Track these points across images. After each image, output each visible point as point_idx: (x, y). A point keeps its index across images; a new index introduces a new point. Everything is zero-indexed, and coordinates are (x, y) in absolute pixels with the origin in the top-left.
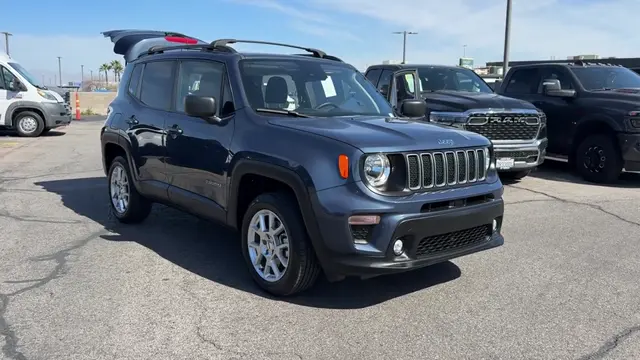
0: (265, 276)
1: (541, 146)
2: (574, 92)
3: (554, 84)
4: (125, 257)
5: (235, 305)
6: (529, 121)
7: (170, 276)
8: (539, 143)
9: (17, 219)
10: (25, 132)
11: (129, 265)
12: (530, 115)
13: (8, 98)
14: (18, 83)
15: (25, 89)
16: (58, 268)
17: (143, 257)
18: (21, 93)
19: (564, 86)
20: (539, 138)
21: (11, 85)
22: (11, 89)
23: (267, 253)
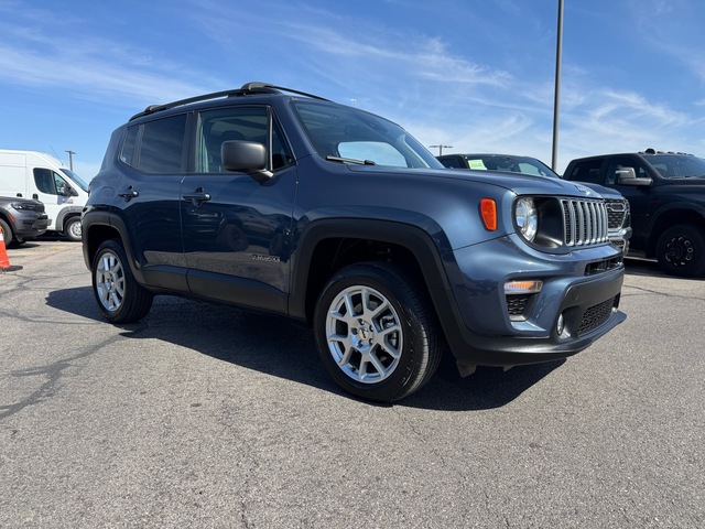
0: (362, 376)
1: (625, 236)
2: (650, 180)
3: (627, 172)
4: (144, 368)
5: (303, 454)
6: (615, 207)
7: (202, 400)
8: (624, 232)
9: (25, 319)
10: (74, 236)
11: (146, 382)
12: (615, 201)
13: (59, 203)
14: (68, 188)
15: (75, 194)
16: (45, 386)
17: (170, 369)
18: (72, 198)
19: (638, 175)
20: (624, 227)
21: (62, 190)
22: (62, 194)
23: (360, 346)
